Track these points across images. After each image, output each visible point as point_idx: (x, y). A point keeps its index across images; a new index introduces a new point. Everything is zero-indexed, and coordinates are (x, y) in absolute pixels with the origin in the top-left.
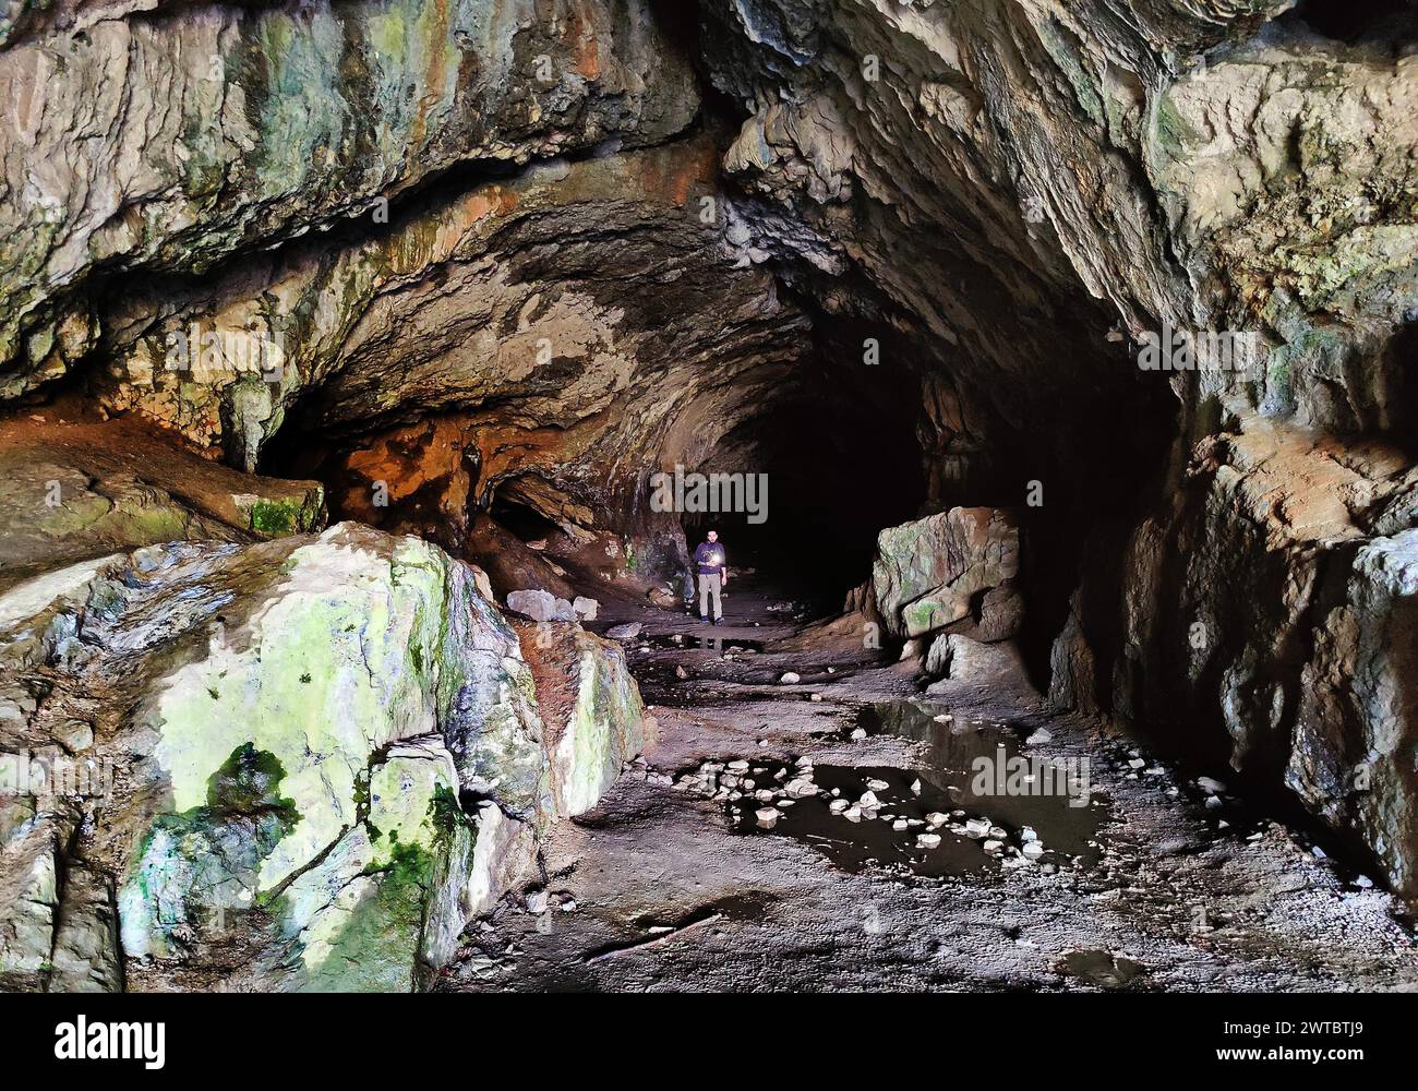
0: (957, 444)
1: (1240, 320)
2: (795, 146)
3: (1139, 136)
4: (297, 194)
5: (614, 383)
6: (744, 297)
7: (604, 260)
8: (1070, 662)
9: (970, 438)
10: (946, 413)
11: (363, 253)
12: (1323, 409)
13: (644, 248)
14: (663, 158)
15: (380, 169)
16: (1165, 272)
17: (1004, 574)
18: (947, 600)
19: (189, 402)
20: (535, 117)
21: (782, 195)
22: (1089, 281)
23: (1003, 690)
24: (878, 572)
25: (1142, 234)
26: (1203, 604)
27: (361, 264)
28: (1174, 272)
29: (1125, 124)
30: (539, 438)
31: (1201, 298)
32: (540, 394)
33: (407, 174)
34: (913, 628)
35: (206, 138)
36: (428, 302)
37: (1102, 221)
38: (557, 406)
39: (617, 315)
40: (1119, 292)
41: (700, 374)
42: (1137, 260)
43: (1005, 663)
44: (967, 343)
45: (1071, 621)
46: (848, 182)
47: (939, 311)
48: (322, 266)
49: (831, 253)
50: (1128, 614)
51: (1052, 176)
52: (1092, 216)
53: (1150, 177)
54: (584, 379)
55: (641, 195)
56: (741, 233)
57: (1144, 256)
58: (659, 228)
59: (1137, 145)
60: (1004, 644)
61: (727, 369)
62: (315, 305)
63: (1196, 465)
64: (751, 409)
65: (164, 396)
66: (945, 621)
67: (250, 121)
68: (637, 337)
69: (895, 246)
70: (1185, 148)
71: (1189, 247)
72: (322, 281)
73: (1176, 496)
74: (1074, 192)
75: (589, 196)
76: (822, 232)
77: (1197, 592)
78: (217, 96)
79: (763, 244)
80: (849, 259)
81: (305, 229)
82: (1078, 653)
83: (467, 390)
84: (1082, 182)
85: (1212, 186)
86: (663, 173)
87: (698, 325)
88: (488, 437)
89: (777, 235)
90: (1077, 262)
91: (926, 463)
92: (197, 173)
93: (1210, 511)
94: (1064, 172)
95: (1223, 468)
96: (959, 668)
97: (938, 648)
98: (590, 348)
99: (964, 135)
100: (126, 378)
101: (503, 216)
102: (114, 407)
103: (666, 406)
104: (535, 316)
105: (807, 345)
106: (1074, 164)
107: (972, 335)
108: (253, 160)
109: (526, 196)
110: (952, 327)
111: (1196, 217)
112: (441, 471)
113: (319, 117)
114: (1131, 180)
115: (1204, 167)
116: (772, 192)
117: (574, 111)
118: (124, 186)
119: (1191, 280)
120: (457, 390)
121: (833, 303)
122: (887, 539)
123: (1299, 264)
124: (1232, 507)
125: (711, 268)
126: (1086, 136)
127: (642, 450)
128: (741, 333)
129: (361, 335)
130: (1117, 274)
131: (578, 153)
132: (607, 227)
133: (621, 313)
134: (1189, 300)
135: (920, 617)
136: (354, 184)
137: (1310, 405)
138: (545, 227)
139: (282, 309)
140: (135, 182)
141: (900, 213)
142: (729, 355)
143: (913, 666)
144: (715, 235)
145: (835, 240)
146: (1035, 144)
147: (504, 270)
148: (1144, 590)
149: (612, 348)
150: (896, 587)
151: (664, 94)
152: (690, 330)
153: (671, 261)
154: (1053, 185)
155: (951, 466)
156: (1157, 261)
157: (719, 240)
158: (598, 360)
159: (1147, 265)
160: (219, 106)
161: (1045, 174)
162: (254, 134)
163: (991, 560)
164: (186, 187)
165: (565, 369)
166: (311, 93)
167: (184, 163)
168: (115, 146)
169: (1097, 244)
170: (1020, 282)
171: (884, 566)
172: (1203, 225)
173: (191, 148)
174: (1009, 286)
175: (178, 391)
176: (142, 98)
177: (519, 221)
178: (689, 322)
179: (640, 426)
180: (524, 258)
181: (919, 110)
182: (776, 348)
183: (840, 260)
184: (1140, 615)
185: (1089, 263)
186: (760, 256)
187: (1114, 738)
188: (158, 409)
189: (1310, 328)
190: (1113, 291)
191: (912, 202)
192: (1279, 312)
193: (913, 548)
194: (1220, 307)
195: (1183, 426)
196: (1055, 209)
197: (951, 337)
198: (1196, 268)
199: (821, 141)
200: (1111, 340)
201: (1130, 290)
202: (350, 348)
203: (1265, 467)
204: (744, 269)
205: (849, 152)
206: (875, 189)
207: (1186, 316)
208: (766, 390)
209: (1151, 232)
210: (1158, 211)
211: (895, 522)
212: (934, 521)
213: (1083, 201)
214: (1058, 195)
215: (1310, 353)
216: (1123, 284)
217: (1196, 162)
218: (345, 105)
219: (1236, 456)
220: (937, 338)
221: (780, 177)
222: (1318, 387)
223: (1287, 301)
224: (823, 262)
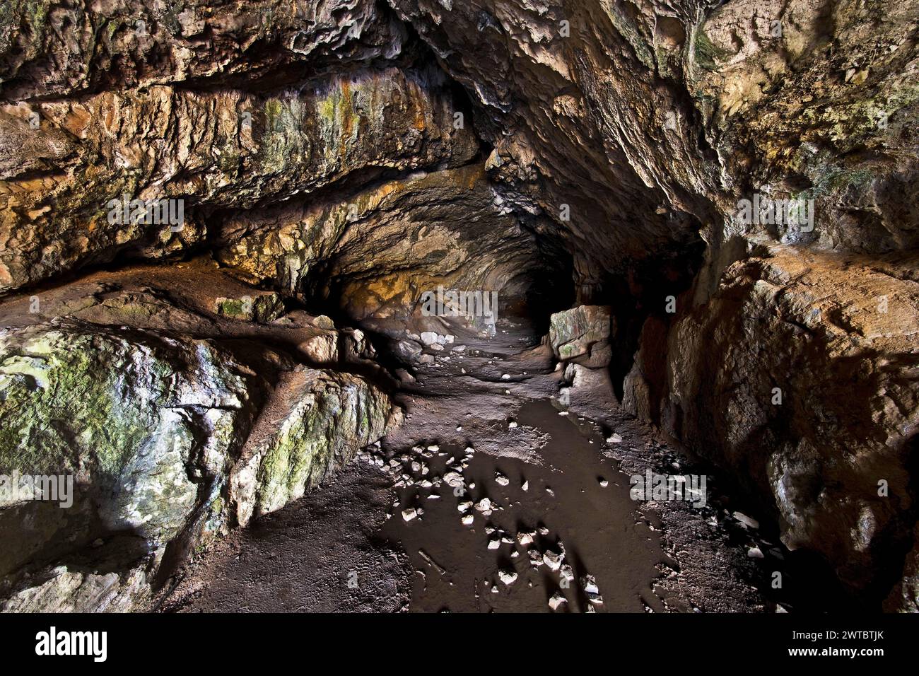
0: (587, 280)
1: (764, 176)
2: (510, 155)
3: (680, 61)
4: (284, 174)
5: (458, 259)
6: (506, 227)
7: (447, 213)
8: (634, 391)
9: (593, 278)
10: (583, 268)
11: (341, 207)
12: (849, 234)
13: (462, 208)
14: (464, 170)
15: (325, 166)
16: (698, 159)
17: (603, 335)
18: (577, 345)
19: (263, 262)
20: (400, 147)
21: (509, 179)
22: (644, 177)
23: (598, 397)
24: (551, 331)
25: (681, 136)
26: (743, 386)
27: (340, 211)
28: (706, 157)
29: (670, 61)
30: (437, 279)
31: (727, 170)
32: (431, 263)
33: (342, 169)
34: (563, 356)
35: (229, 145)
36: (377, 227)
37: (653, 134)
38: (439, 268)
39: (458, 235)
40: (664, 180)
41: (497, 257)
42: (678, 156)
43: (601, 381)
44: (589, 238)
45: (634, 367)
46: (534, 171)
47: (577, 226)
48: (324, 211)
49: (534, 206)
50: (672, 376)
51: (622, 119)
52: (647, 135)
53: (689, 89)
54: (447, 258)
55: (455, 184)
56: (499, 200)
57: (683, 151)
58: (465, 199)
59: (679, 71)
60: (601, 370)
61: (506, 256)
62: (322, 226)
63: (728, 282)
64: (518, 271)
65: (251, 260)
66: (576, 354)
67: (255, 141)
68: (467, 243)
69: (557, 199)
70: (717, 62)
71: (719, 132)
72: (325, 217)
73: (712, 303)
74: (635, 123)
75: (433, 185)
76: (529, 196)
77: (735, 375)
78: (234, 128)
79: (509, 205)
80: (541, 207)
81: (297, 191)
82: (639, 387)
83: (400, 261)
84: (640, 114)
85: (739, 83)
86: (464, 176)
87: (490, 238)
88: (420, 279)
89: (512, 200)
90: (638, 169)
91: (576, 288)
92: (223, 160)
93: (748, 316)
94: (629, 112)
95: (760, 282)
96: (578, 381)
97: (570, 369)
98: (449, 247)
99: (575, 117)
100: (237, 253)
101: (399, 193)
102: (231, 264)
103: (484, 269)
104: (425, 235)
105: (535, 247)
106: (634, 104)
107: (591, 234)
108: (259, 157)
109: (408, 185)
110: (583, 232)
111: (725, 109)
112: (401, 291)
113: (292, 141)
114: (674, 101)
115: (732, 71)
116: (505, 178)
117: (418, 146)
118: (183, 163)
119: (720, 159)
120: (397, 261)
121: (540, 229)
122: (554, 318)
123: (831, 114)
124: (775, 313)
125: (490, 215)
126: (642, 82)
127: (477, 284)
128: (508, 242)
129: (346, 238)
130: (663, 168)
131: (428, 168)
132: (443, 198)
133: (459, 234)
134: (717, 174)
135: (566, 352)
136: (314, 172)
137: (835, 232)
138: (420, 198)
139: (307, 228)
140: (189, 162)
141: (556, 180)
142: (505, 251)
143: (558, 375)
144: (489, 201)
145: (534, 199)
146: (611, 103)
147: (407, 217)
148: (685, 363)
149: (457, 247)
150: (557, 337)
151: (462, 143)
152: (487, 240)
153: (474, 213)
154: (622, 124)
155: (585, 289)
156: (693, 151)
157: (491, 203)
158: (452, 251)
159: (685, 157)
160: (235, 132)
161: (617, 118)
162: (257, 146)
163: (597, 329)
164: (219, 166)
165: (439, 255)
166: (289, 131)
167: (217, 156)
168: (172, 144)
169: (650, 153)
170: (609, 203)
171: (554, 328)
172: (732, 113)
173: (221, 150)
174: (604, 206)
175: (258, 258)
176: (184, 122)
177: (409, 195)
178: (486, 237)
179: (475, 276)
180: (414, 211)
181: (554, 113)
182: (524, 248)
183: (537, 209)
184: (681, 378)
185: (645, 167)
186: (508, 210)
187: (663, 446)
188: (249, 265)
189: (839, 169)
190: (661, 181)
191: (560, 174)
192: (806, 161)
193: (564, 322)
194: (744, 173)
195: (709, 259)
196: (624, 139)
197: (583, 237)
198: (723, 148)
199: (521, 152)
200: (659, 213)
201: (673, 177)
202: (342, 243)
203: (805, 280)
204: (503, 216)
205: (533, 156)
206: (545, 172)
207: (714, 185)
208: (523, 264)
209: (688, 134)
210: (694, 115)
211: (557, 311)
212: (572, 311)
213: (640, 128)
214: (626, 130)
215: (834, 192)
216: (667, 174)
217: (726, 69)
218: (307, 138)
219: (771, 273)
220: (578, 238)
221: (507, 172)
222: (843, 218)
223: (815, 151)
224: (531, 210)
